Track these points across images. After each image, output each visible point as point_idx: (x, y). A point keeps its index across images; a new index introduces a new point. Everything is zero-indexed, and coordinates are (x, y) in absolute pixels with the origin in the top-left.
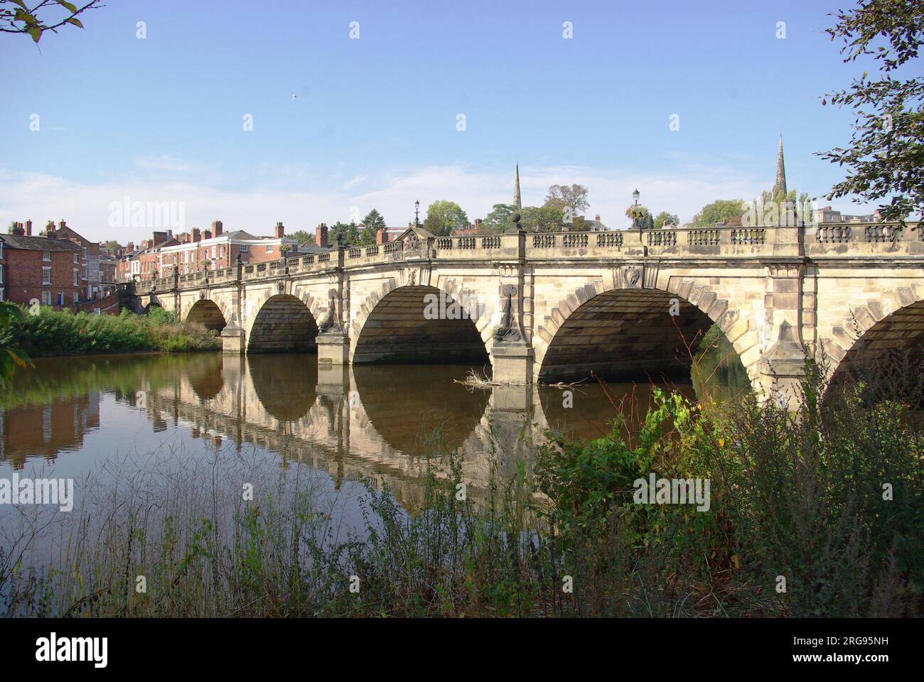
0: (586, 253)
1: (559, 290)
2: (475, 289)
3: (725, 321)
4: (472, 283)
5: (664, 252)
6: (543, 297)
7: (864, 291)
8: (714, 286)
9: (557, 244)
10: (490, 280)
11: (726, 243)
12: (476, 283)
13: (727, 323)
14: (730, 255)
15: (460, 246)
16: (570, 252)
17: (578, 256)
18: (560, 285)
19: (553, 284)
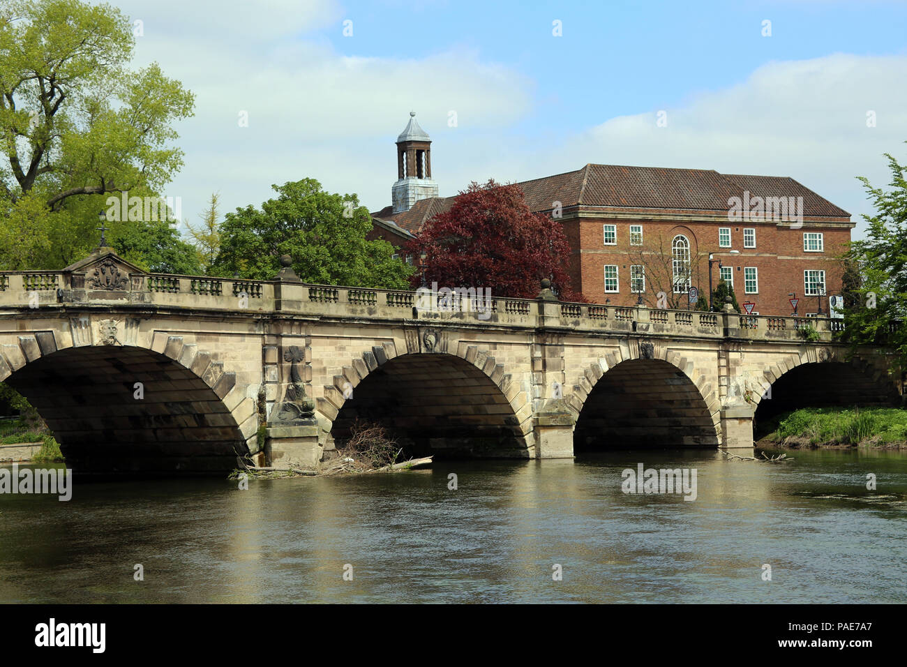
0: (375, 312)
1: (342, 355)
2: (218, 351)
3: (504, 384)
4: (212, 344)
5: (453, 316)
6: (322, 363)
7: (589, 357)
8: (493, 351)
9: (340, 299)
10: (244, 341)
11: (502, 312)
12: (219, 343)
13: (506, 385)
14: (506, 323)
15: (193, 290)
16: (356, 310)
17: (366, 315)
18: (342, 348)
19: (333, 347)
